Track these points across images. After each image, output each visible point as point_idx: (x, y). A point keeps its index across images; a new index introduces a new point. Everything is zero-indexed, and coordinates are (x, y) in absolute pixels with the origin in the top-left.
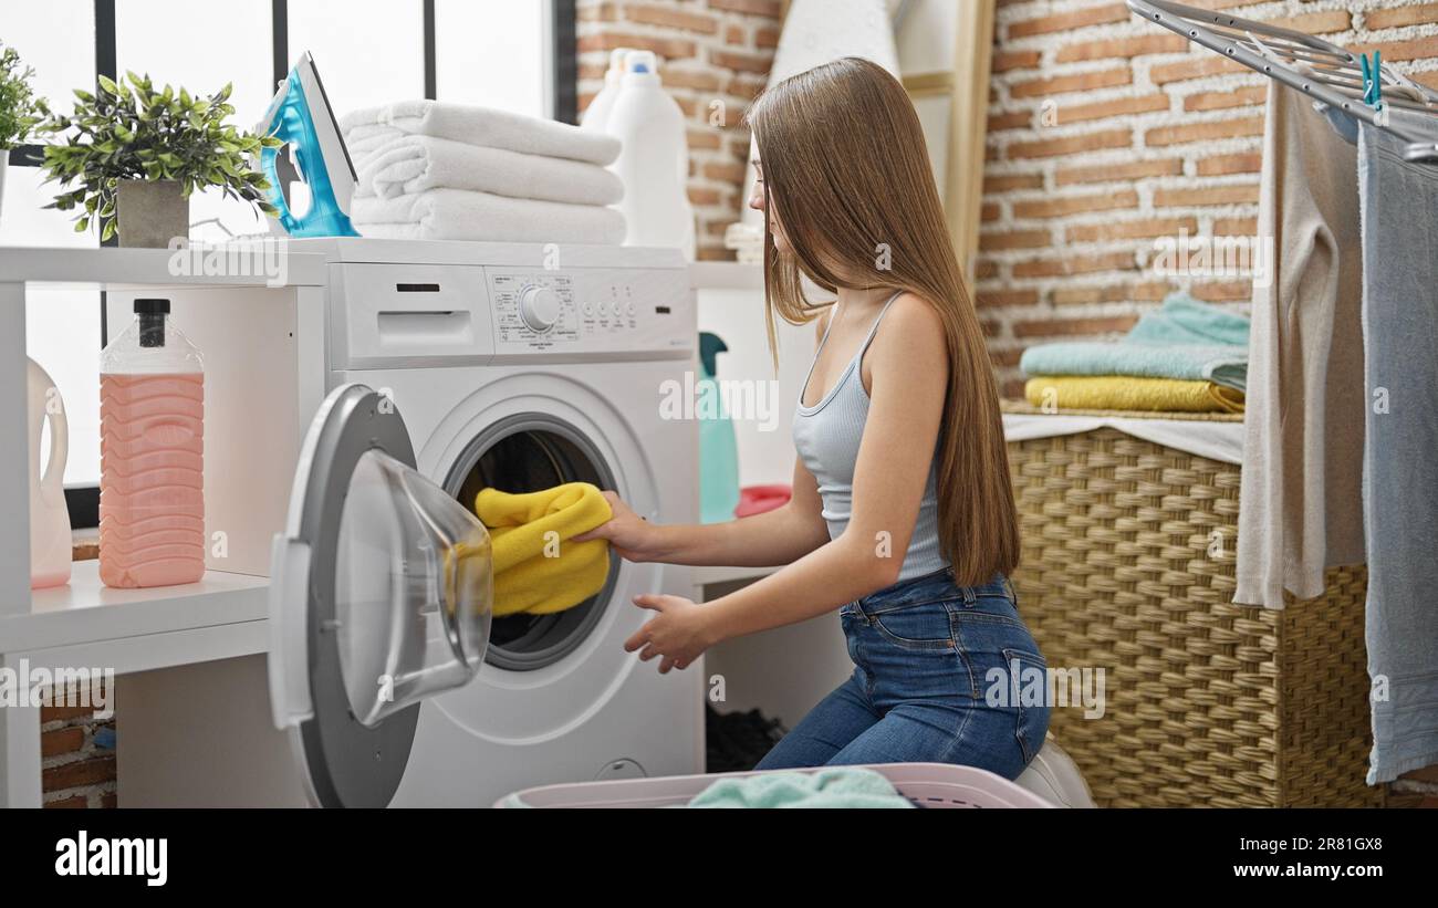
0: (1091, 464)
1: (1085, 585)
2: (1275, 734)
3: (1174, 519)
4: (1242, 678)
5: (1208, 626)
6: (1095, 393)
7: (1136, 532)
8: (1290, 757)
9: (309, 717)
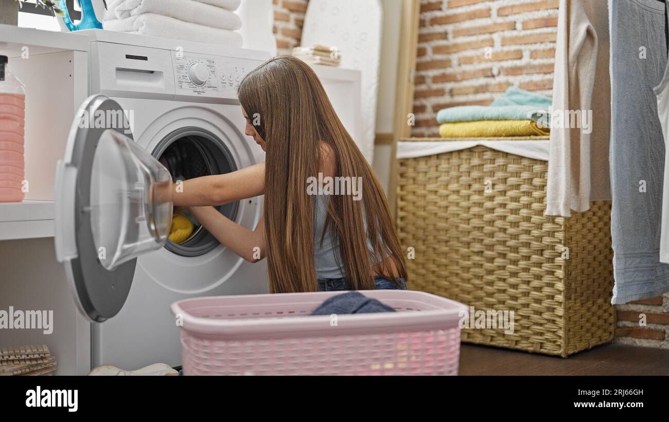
0: (472, 164)
1: (468, 224)
2: (562, 293)
3: (513, 189)
4: (546, 266)
5: (529, 241)
6: (474, 129)
7: (494, 197)
8: (570, 305)
9: (75, 256)
